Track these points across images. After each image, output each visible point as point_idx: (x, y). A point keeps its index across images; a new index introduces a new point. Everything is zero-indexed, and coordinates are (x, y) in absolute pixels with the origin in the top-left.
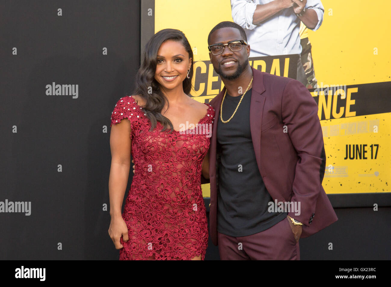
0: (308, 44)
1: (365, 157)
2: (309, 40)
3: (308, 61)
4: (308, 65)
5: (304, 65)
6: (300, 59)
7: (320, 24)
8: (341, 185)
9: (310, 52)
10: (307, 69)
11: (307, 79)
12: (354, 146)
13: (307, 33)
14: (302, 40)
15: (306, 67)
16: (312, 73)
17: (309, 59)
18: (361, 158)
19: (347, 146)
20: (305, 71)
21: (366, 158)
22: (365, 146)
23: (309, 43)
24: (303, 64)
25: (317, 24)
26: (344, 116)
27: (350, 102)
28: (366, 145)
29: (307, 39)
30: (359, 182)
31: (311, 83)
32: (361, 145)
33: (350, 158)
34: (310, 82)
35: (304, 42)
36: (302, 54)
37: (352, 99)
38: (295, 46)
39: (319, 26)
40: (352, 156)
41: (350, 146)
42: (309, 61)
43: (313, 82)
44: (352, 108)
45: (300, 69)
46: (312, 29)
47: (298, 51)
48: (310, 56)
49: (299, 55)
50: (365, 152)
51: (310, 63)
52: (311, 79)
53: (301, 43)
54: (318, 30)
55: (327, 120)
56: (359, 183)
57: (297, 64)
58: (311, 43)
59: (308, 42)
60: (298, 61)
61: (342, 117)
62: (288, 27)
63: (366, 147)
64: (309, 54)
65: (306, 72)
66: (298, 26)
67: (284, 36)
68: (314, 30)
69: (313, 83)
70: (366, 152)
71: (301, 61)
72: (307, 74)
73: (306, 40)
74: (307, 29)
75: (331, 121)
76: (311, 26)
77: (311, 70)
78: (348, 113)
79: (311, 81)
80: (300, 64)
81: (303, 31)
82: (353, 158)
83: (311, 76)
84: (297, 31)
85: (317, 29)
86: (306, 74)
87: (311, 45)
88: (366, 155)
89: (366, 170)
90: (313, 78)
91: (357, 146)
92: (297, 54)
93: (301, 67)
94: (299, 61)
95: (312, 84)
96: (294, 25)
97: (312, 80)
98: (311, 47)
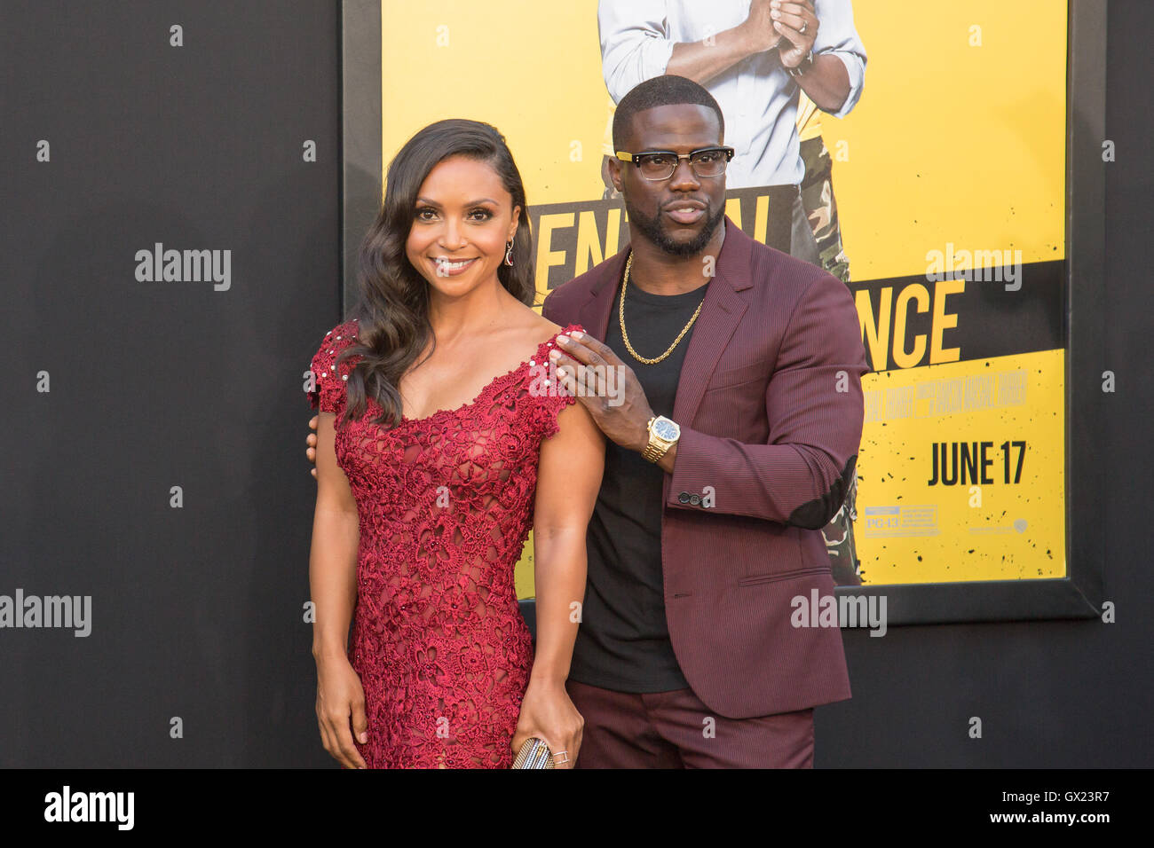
0: (820, 155)
1: (988, 477)
2: (824, 144)
3: (823, 204)
4: (823, 214)
5: (812, 217)
6: (800, 198)
7: (856, 98)
8: (920, 559)
9: (829, 178)
10: (818, 228)
11: (821, 257)
12: (955, 445)
13: (819, 123)
14: (803, 144)
15: (817, 220)
16: (835, 238)
17: (825, 197)
18: (974, 481)
19: (935, 446)
20: (815, 232)
21: (991, 482)
22: (986, 445)
23: (824, 153)
24: (809, 213)
25: (846, 99)
26: (925, 361)
27: (944, 321)
28: (990, 444)
29: (819, 140)
30: (971, 549)
31: (830, 268)
32: (975, 445)
33: (946, 482)
34: (828, 263)
35: (811, 149)
36: (805, 184)
37: (948, 311)
38: (786, 161)
39: (854, 104)
40: (950, 477)
41: (944, 446)
42: (826, 205)
43: (837, 264)
44: (950, 339)
45: (801, 229)
46: (834, 111)
47: (794, 175)
48: (827, 191)
49: (797, 186)
50: (986, 463)
51: (828, 210)
52: (832, 256)
53: (801, 154)
54: (850, 114)
55: (878, 372)
56: (971, 552)
57: (791, 213)
58: (830, 153)
59: (821, 151)
60: (795, 203)
61: (920, 365)
62: (765, 108)
63: (988, 449)
64: (826, 184)
65: (817, 236)
66: (794, 103)
67: (754, 134)
68: (837, 115)
69: (835, 268)
70: (990, 463)
71: (801, 204)
72: (819, 244)
73: (817, 142)
74: (819, 111)
75: (889, 375)
76: (831, 105)
77: (831, 232)
78: (938, 353)
79: (832, 262)
80: (797, 215)
81: (807, 118)
82: (953, 482)
83: (832, 247)
84: (790, 119)
85: (848, 112)
86: (818, 240)
87: (831, 157)
88: (991, 472)
89: (990, 517)
90: (837, 252)
91: (964, 446)
92: (792, 185)
93: (803, 221)
94: (797, 205)
95: (833, 269)
96: (781, 101)
97: (834, 259)
98: (830, 163)
